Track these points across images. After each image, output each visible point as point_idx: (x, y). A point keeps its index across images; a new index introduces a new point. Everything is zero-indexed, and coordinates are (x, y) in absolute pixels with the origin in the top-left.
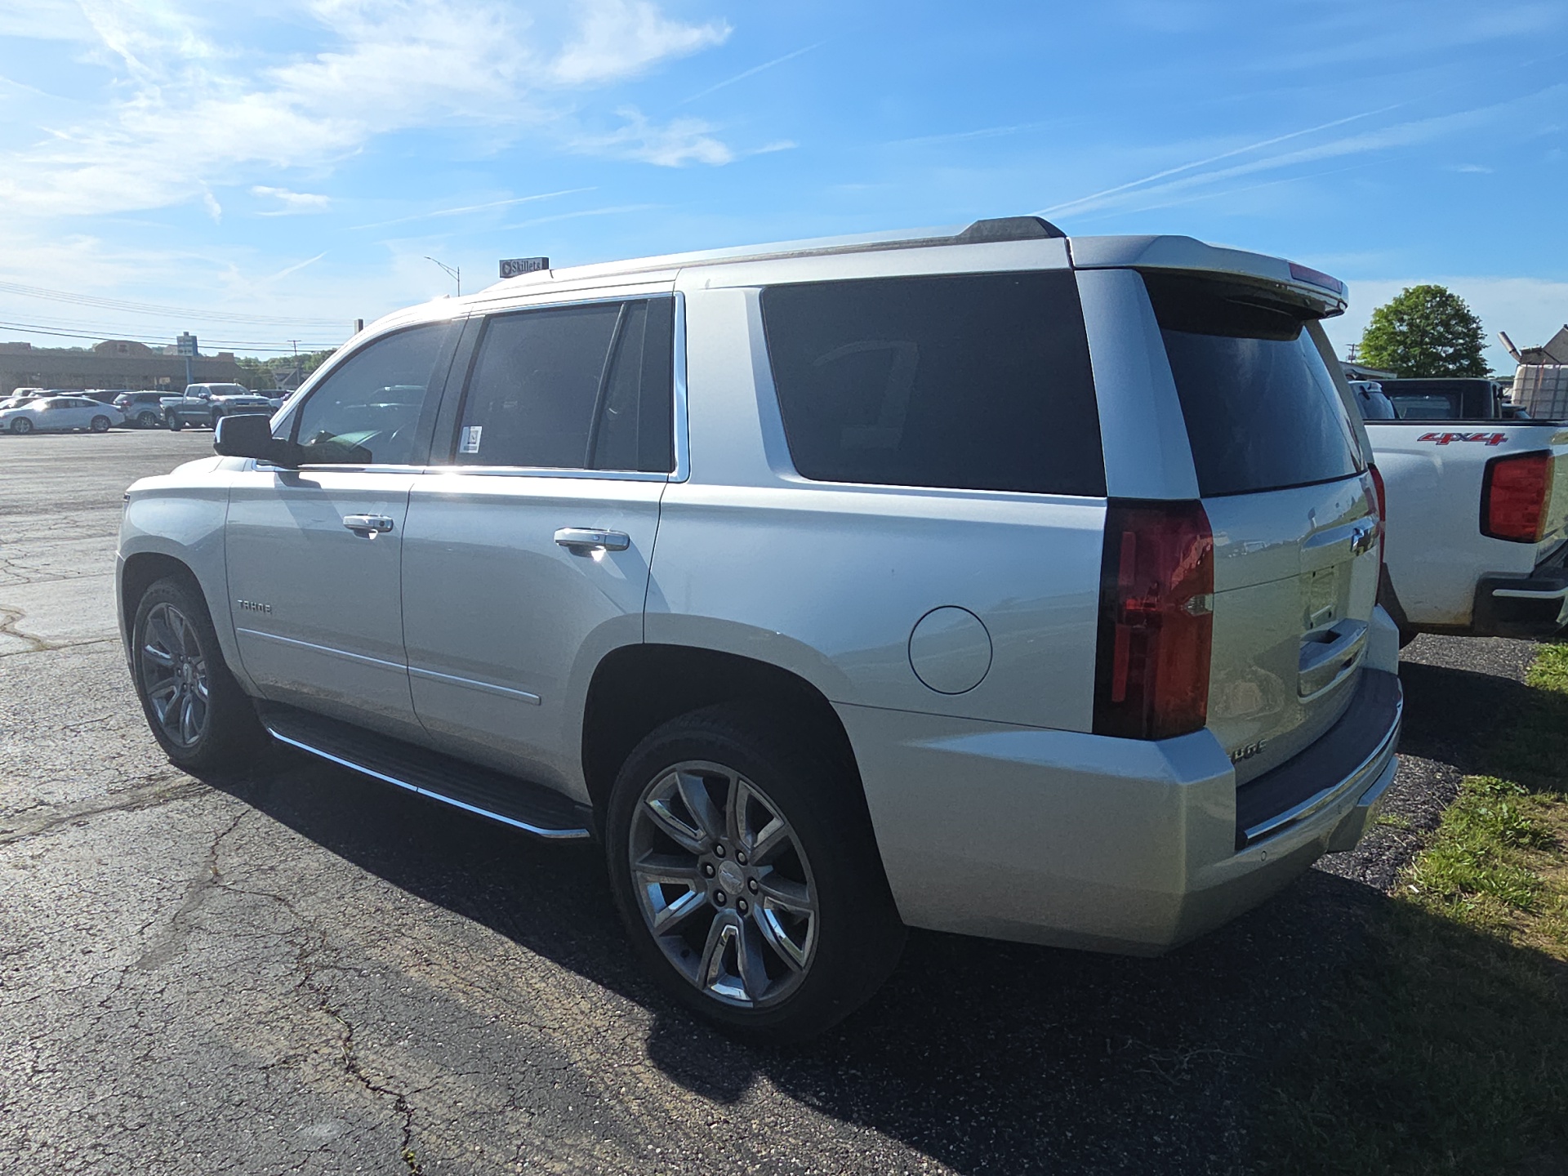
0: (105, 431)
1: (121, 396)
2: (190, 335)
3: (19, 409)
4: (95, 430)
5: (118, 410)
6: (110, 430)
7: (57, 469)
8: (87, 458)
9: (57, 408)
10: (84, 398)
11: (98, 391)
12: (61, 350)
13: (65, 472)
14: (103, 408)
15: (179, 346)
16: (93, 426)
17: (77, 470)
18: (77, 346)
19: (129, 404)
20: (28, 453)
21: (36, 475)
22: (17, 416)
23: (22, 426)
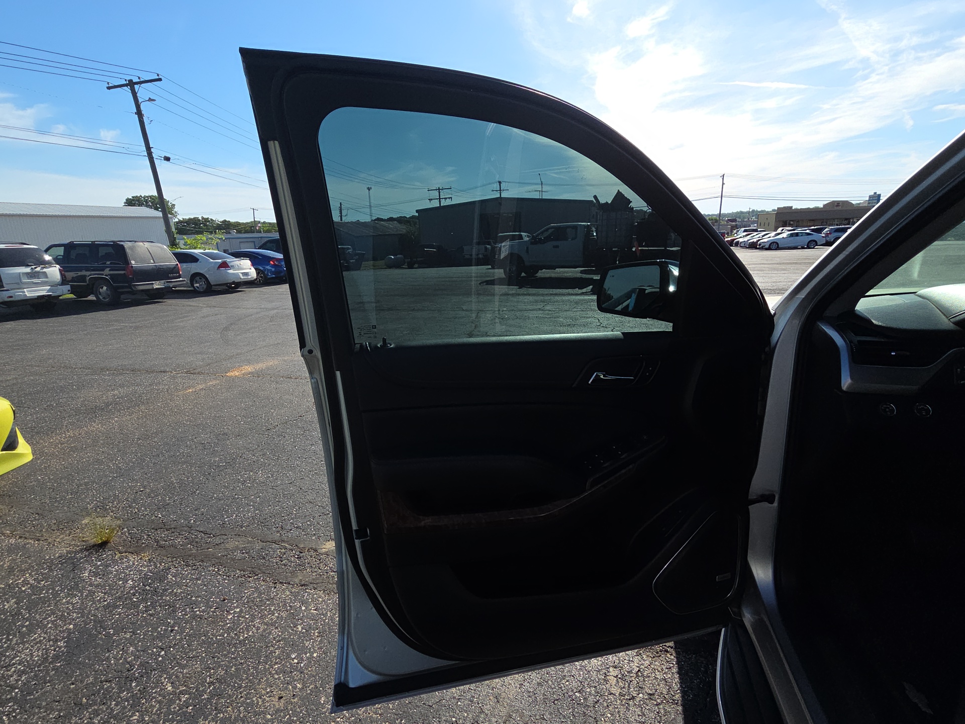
0: (813, 248)
1: (827, 229)
2: (877, 193)
3: (775, 238)
4: (808, 248)
5: (823, 237)
6: (816, 247)
7: (775, 269)
8: (794, 263)
9: (792, 236)
10: (808, 231)
11: (816, 227)
12: (809, 208)
13: (777, 271)
14: (816, 236)
15: (869, 200)
16: (808, 246)
17: (784, 270)
18: (817, 206)
19: (830, 233)
20: (767, 260)
21: (763, 272)
22: (771, 242)
23: (774, 246)
